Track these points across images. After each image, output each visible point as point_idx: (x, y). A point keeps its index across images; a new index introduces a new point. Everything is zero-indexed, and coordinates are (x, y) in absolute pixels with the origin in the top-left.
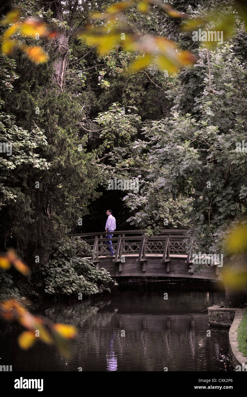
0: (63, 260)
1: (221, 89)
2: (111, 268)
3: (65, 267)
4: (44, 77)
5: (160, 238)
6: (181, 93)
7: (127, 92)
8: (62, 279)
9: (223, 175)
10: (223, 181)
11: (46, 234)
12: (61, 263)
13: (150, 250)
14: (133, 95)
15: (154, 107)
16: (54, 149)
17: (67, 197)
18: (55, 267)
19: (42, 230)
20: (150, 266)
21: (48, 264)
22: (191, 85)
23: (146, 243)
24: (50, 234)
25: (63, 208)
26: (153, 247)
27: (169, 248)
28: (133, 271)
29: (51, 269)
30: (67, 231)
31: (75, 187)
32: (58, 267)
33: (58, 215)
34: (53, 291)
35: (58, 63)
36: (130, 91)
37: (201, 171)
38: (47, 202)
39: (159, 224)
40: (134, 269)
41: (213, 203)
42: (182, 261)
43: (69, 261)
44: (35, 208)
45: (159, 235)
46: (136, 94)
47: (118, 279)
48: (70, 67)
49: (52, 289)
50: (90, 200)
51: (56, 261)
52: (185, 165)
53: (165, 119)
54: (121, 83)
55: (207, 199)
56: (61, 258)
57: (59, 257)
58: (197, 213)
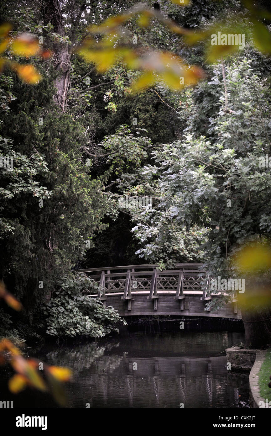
0: (67, 298)
1: (238, 109)
2: (119, 306)
3: (69, 307)
4: (45, 96)
5: (174, 273)
6: (195, 113)
7: (135, 113)
8: (66, 320)
9: (241, 203)
10: (241, 210)
11: (48, 270)
12: (64, 301)
13: (162, 286)
14: (142, 116)
15: (165, 129)
16: (56, 176)
17: (71, 229)
18: (58, 306)
19: (44, 265)
20: (163, 304)
21: (50, 302)
22: (206, 104)
23: (158, 279)
24: (52, 270)
25: (66, 241)
26: (166, 282)
27: (183, 284)
28: (143, 309)
29: (54, 308)
30: (71, 266)
31: (79, 218)
32: (61, 306)
33: (61, 249)
34: (56, 333)
35: (59, 81)
36: (139, 112)
37: (217, 198)
38: (49, 235)
39: (172, 257)
40: (145, 307)
41: (231, 233)
42: (197, 298)
43: (72, 299)
44: (36, 241)
45: (172, 269)
46: (145, 115)
47: (128, 319)
48: (73, 85)
49: (55, 330)
50: (96, 232)
51: (59, 299)
52: (200, 192)
53: (177, 142)
54: (128, 103)
55: (224, 229)
56: (64, 295)
57: (62, 295)
58: (213, 245)
